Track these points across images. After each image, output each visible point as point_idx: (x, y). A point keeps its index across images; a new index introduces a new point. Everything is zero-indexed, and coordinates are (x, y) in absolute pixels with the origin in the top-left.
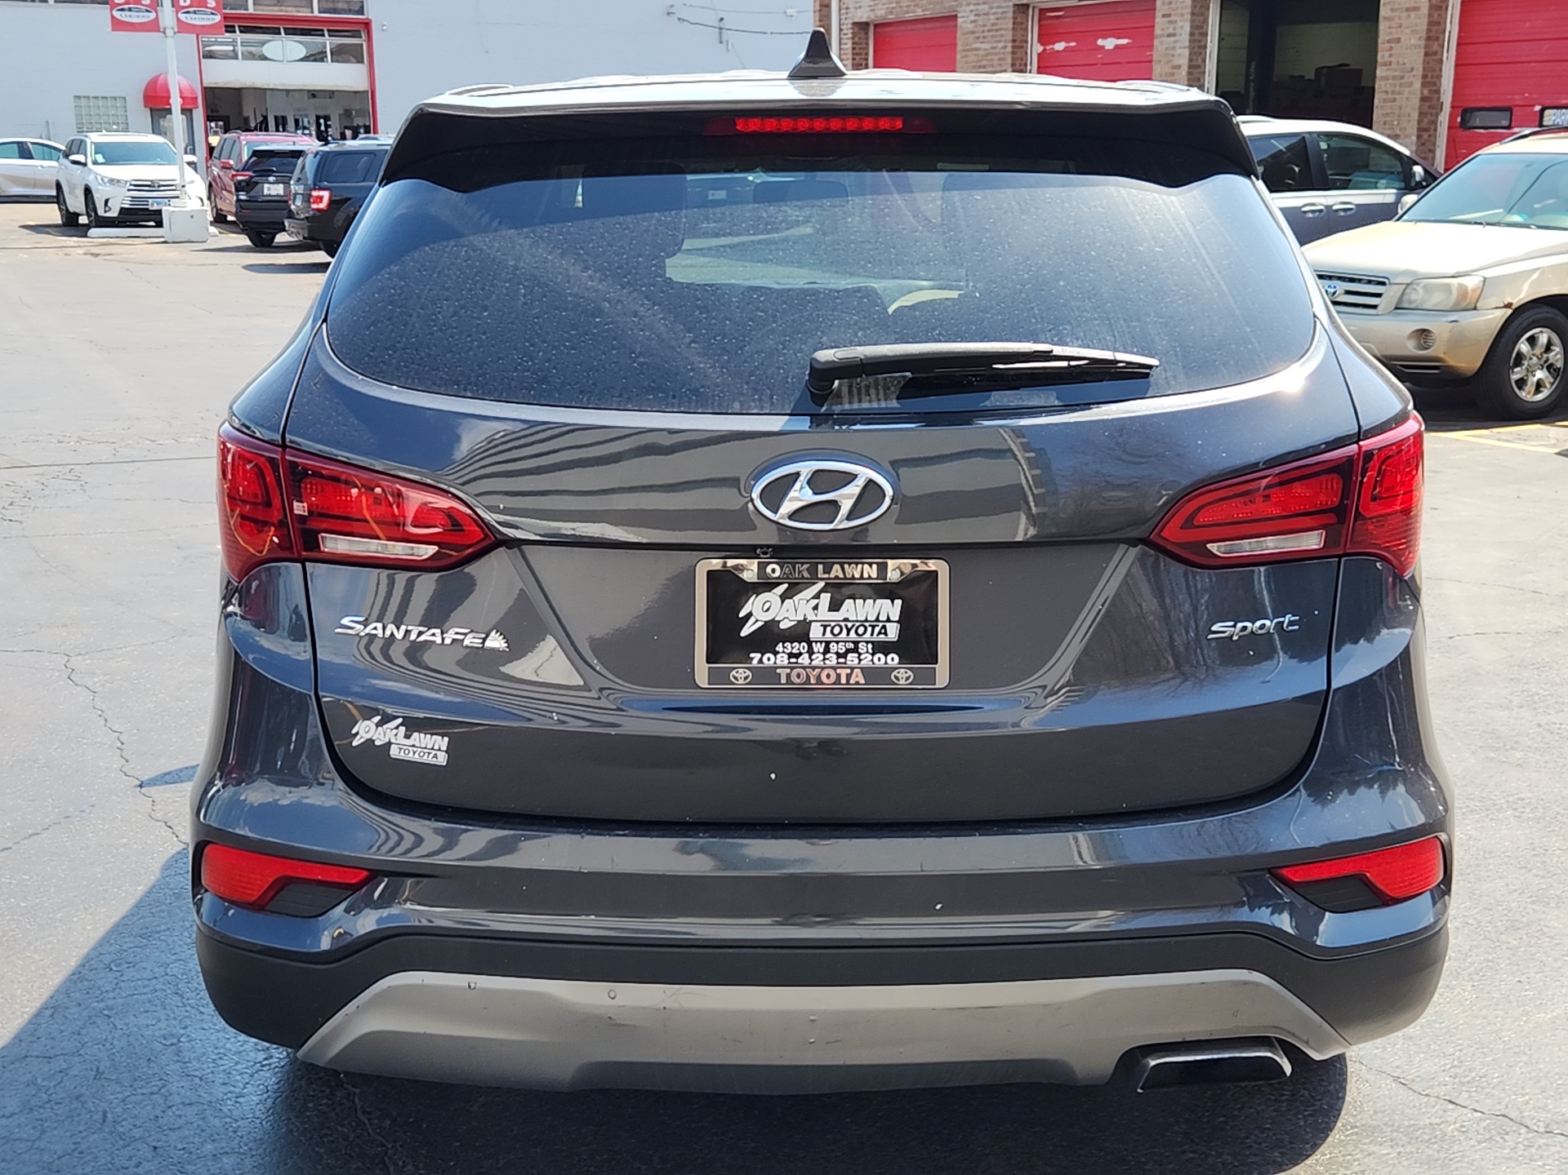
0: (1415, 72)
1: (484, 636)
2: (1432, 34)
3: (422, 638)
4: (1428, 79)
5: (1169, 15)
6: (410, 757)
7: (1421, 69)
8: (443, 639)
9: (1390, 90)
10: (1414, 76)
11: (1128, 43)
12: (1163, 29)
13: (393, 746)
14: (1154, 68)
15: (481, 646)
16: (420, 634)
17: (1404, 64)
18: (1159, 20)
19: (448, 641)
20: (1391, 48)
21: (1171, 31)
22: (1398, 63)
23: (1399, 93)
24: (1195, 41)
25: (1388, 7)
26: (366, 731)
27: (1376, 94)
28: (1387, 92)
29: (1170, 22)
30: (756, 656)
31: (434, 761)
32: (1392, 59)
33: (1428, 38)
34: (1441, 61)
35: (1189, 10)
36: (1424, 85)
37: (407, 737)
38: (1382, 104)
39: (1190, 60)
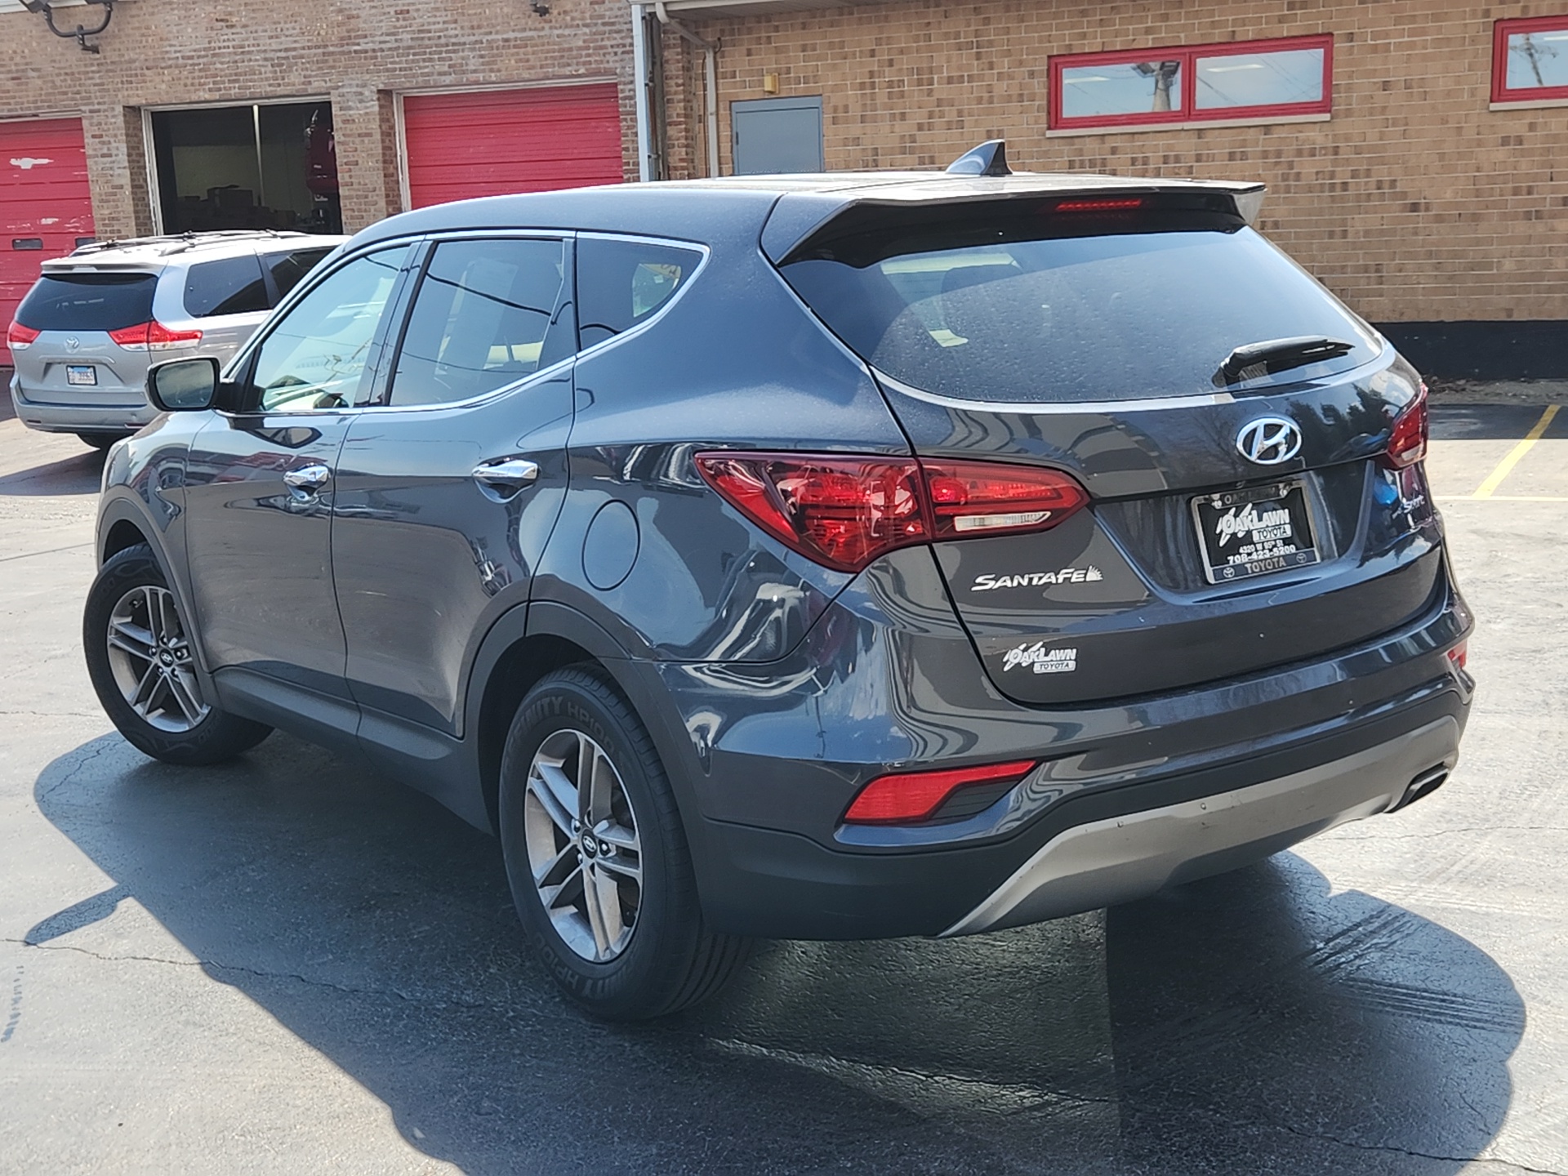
0: (377, 192)
1: (1084, 572)
2: (387, 158)
3: (1042, 582)
4: (391, 198)
5: (101, 136)
6: (1049, 670)
7: (383, 189)
8: (1057, 579)
9: (355, 208)
10: (377, 195)
11: (49, 163)
12: (95, 150)
13: (1036, 665)
14: (91, 188)
15: (1082, 580)
16: (1040, 578)
17: (366, 185)
18: (88, 140)
19: (1060, 581)
20: (350, 170)
21: (105, 151)
22: (359, 183)
23: (366, 211)
24: (133, 161)
25: (340, 133)
26: (1015, 657)
27: (342, 212)
28: (353, 210)
29: (103, 143)
30: (1231, 558)
31: (1067, 669)
32: (353, 180)
33: (385, 162)
34: (398, 182)
35: (124, 132)
36: (388, 203)
37: (1046, 654)
38: (350, 221)
39: (132, 180)
